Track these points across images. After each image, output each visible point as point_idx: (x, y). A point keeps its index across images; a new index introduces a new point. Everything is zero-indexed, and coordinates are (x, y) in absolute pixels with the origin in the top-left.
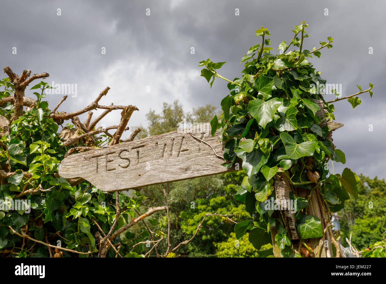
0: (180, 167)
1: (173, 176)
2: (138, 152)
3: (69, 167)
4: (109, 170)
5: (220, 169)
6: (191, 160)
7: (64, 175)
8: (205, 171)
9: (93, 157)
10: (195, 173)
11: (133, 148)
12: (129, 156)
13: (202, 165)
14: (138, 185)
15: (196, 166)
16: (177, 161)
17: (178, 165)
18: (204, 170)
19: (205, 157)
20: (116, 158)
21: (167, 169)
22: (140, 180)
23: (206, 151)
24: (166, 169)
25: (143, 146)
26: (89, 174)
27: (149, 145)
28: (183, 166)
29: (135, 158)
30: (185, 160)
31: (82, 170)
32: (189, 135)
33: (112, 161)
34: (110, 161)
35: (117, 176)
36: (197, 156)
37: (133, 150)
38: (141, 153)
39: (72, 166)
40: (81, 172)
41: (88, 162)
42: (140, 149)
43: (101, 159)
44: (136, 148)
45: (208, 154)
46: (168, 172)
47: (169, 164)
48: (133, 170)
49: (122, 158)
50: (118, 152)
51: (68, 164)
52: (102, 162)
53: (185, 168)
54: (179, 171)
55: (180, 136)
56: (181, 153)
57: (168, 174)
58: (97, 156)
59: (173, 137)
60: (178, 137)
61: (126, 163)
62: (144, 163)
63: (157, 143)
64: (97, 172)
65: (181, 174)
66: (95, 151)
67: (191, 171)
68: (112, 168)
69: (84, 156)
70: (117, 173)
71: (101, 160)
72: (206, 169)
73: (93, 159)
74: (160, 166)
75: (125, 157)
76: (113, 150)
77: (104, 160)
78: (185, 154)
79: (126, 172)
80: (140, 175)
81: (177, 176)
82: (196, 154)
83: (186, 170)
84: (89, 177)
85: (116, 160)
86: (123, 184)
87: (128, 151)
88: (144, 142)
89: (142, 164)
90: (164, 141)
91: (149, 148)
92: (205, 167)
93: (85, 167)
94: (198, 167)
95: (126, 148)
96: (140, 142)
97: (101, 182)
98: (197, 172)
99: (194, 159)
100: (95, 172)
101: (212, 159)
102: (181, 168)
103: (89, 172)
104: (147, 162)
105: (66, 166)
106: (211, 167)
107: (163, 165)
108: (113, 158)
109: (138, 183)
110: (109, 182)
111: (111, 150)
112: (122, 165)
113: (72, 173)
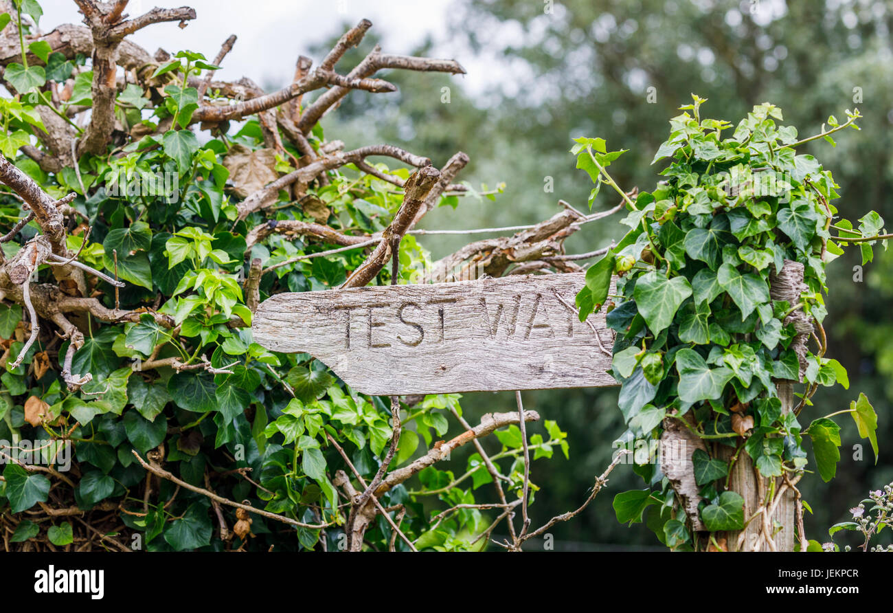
0: (528, 361)
1: (514, 380)
2: (441, 313)
3: (278, 323)
4: (375, 346)
6: (552, 349)
7: (267, 341)
8: (576, 379)
9: (337, 308)
10: (559, 379)
11: (428, 303)
12: (421, 319)
13: (573, 365)
14: (441, 389)
15: (560, 364)
16: (523, 348)
17: (526, 357)
18: (576, 376)
19: (581, 348)
20: (392, 320)
21: (503, 364)
22: (444, 379)
23: (582, 336)
24: (500, 363)
25: (454, 301)
26: (329, 350)
27: (466, 302)
28: (534, 361)
29: (433, 326)
30: (539, 348)
31: (310, 335)
32: (551, 294)
33: (383, 324)
34: (377, 325)
35: (395, 361)
36: (564, 343)
37: (430, 307)
38: (449, 316)
39: (285, 321)
40: (308, 340)
41: (324, 318)
42: (447, 307)
43: (358, 315)
44: (436, 302)
45: (586, 342)
46: (504, 369)
47: (507, 353)
48: (430, 354)
49: (404, 322)
50: (395, 305)
51: (276, 316)
52: (360, 325)
53: (539, 365)
54: (526, 370)
55: (533, 292)
56: (533, 330)
57: (503, 375)
58: (346, 308)
59: (517, 290)
60: (528, 292)
61: (413, 335)
62: (454, 342)
63: (483, 300)
64: (348, 346)
65: (530, 377)
66: (343, 295)
67: (551, 375)
68: (383, 341)
69: (315, 301)
70: (395, 355)
71: (356, 318)
72: (581, 374)
73: (337, 313)
74: (487, 354)
75: (411, 321)
76: (384, 298)
77: (364, 319)
78: (540, 336)
79: (414, 355)
80: (444, 369)
81: (521, 381)
82: (563, 338)
83: (541, 370)
84: (328, 355)
85: (391, 324)
86: (407, 384)
87: (420, 308)
88: (455, 292)
89: (449, 342)
90: (499, 297)
91: (465, 307)
92: (579, 370)
93: (319, 330)
94: (564, 368)
95: (413, 299)
96: (446, 290)
97: (357, 372)
98: (563, 379)
99: (557, 349)
100: (342, 346)
101: (592, 354)
102: (530, 365)
103: (326, 343)
104: (459, 340)
105: (271, 321)
106: (589, 372)
107: (494, 352)
108: (384, 318)
109: (439, 385)
110: (374, 373)
111: (381, 297)
112: (404, 338)
113: (285, 339)
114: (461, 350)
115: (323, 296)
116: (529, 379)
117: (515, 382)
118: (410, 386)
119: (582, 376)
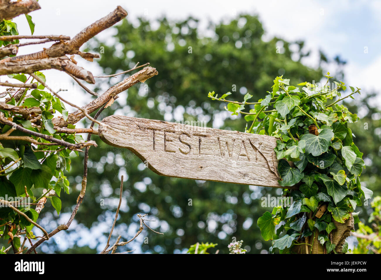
0: (239, 170)
2: (200, 141)
3: (117, 130)
4: (168, 151)
5: (271, 183)
6: (249, 167)
8: (259, 181)
9: (148, 128)
10: (252, 180)
11: (194, 135)
12: (191, 142)
13: (258, 175)
14: (200, 177)
15: (252, 174)
16: (237, 164)
18: (259, 180)
19: (261, 168)
20: (176, 139)
21: (228, 170)
22: (201, 173)
23: (262, 163)
24: (227, 169)
25: (205, 136)
26: (145, 149)
27: (211, 138)
28: (242, 171)
29: (196, 146)
30: (244, 165)
31: (135, 139)
32: (249, 142)
33: (172, 141)
34: (168, 141)
35: (178, 160)
36: (254, 164)
37: (195, 137)
38: (203, 143)
39: (121, 130)
40: (133, 142)
41: (142, 132)
42: (202, 138)
43: (159, 134)
44: (197, 135)
45: (263, 166)
46: (228, 172)
47: (230, 165)
48: (195, 159)
49: (181, 142)
50: (178, 133)
51: (116, 126)
52: (160, 139)
53: (244, 173)
54: (238, 174)
55: (241, 139)
56: (240, 156)
57: (228, 175)
58: (152, 129)
59: (234, 137)
60: (239, 139)
61: (185, 149)
62: (206, 156)
63: (218, 138)
64: (154, 149)
65: (240, 178)
66: (151, 122)
67: (249, 178)
68: (172, 150)
69: (137, 123)
70: (178, 157)
72: (261, 179)
73: (149, 131)
74: (221, 164)
75: (186, 142)
76: (172, 128)
77: (163, 137)
78: (244, 159)
79: (187, 159)
80: (201, 167)
81: (236, 178)
82: (254, 162)
83: (245, 175)
84: (144, 151)
85: (176, 142)
86: (184, 172)
87: (189, 136)
88: (206, 132)
89: (204, 155)
90: (226, 139)
91: (211, 140)
93: (140, 138)
94: (254, 176)
95: (187, 132)
97: (159, 162)
98: (254, 180)
99: (251, 167)
101: (266, 172)
102: (240, 172)
103: (144, 145)
104: (208, 155)
105: (113, 128)
106: (264, 179)
107: (224, 164)
108: (173, 138)
109: (199, 175)
110: (168, 164)
111: (171, 127)
112: (183, 150)
113: (121, 139)
114: (209, 160)
115: (141, 121)
116: (239, 178)
117: (233, 179)
118: (185, 173)
119: (261, 181)
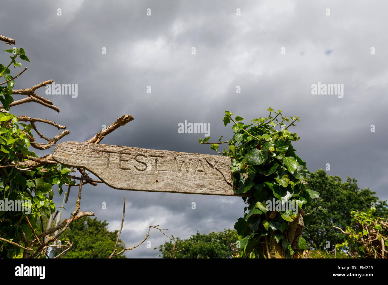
0: (196, 183)
1: (189, 189)
2: (156, 161)
3: (69, 153)
4: (122, 169)
5: (228, 192)
6: (206, 179)
7: (62, 159)
8: (216, 191)
9: (103, 151)
10: (209, 190)
11: (151, 156)
12: (147, 161)
13: (215, 186)
14: (155, 189)
15: (209, 185)
16: (193, 178)
17: (195, 181)
18: (216, 190)
19: (218, 180)
20: (132, 159)
21: (185, 182)
22: (157, 185)
23: (218, 176)
24: (183, 182)
25: (162, 157)
26: (98, 167)
27: (168, 158)
28: (198, 183)
29: (153, 164)
30: (200, 179)
31: (88, 160)
32: (205, 160)
33: (127, 161)
34: (124, 161)
35: (133, 176)
36: (211, 178)
38: (160, 162)
39: (74, 152)
40: (86, 162)
41: (96, 154)
42: (159, 158)
43: (114, 155)
44: (154, 156)
45: (219, 179)
46: (185, 185)
47: (187, 179)
48: (150, 175)
49: (138, 161)
50: (134, 154)
51: (69, 149)
52: (115, 159)
53: (201, 185)
54: (195, 186)
55: (197, 159)
56: (197, 172)
57: (184, 186)
58: (108, 152)
59: (190, 157)
60: (195, 158)
61: (142, 167)
62: (162, 172)
63: (175, 158)
64: (108, 166)
65: (197, 188)
66: (107, 147)
67: (206, 189)
68: (127, 168)
69: (92, 147)
70: (133, 173)
71: (114, 157)
72: (218, 190)
73: (104, 153)
74: (178, 178)
75: (142, 161)
76: (128, 151)
77: (118, 158)
78: (201, 174)
79: (142, 175)
80: (157, 181)
81: (193, 189)
82: (210, 176)
83: (201, 186)
84: (97, 169)
85: (131, 161)
86: (138, 185)
87: (146, 157)
88: (163, 154)
89: (160, 172)
90: (183, 158)
91: (168, 160)
92: (217, 188)
93: (93, 159)
94: (211, 187)
95: (143, 153)
96: (159, 152)
97: (112, 178)
98: (211, 191)
99: (208, 180)
100: (105, 167)
101: (223, 183)
103: (97, 164)
104: (165, 171)
105: (65, 151)
106: (221, 189)
107: (180, 178)
108: (128, 159)
109: (155, 187)
110: (122, 179)
111: (127, 150)
112: (138, 168)
113: (73, 160)
114: (166, 175)
115: (97, 146)
116: (196, 189)
117: (190, 190)
118: (139, 186)
119: (218, 191)
